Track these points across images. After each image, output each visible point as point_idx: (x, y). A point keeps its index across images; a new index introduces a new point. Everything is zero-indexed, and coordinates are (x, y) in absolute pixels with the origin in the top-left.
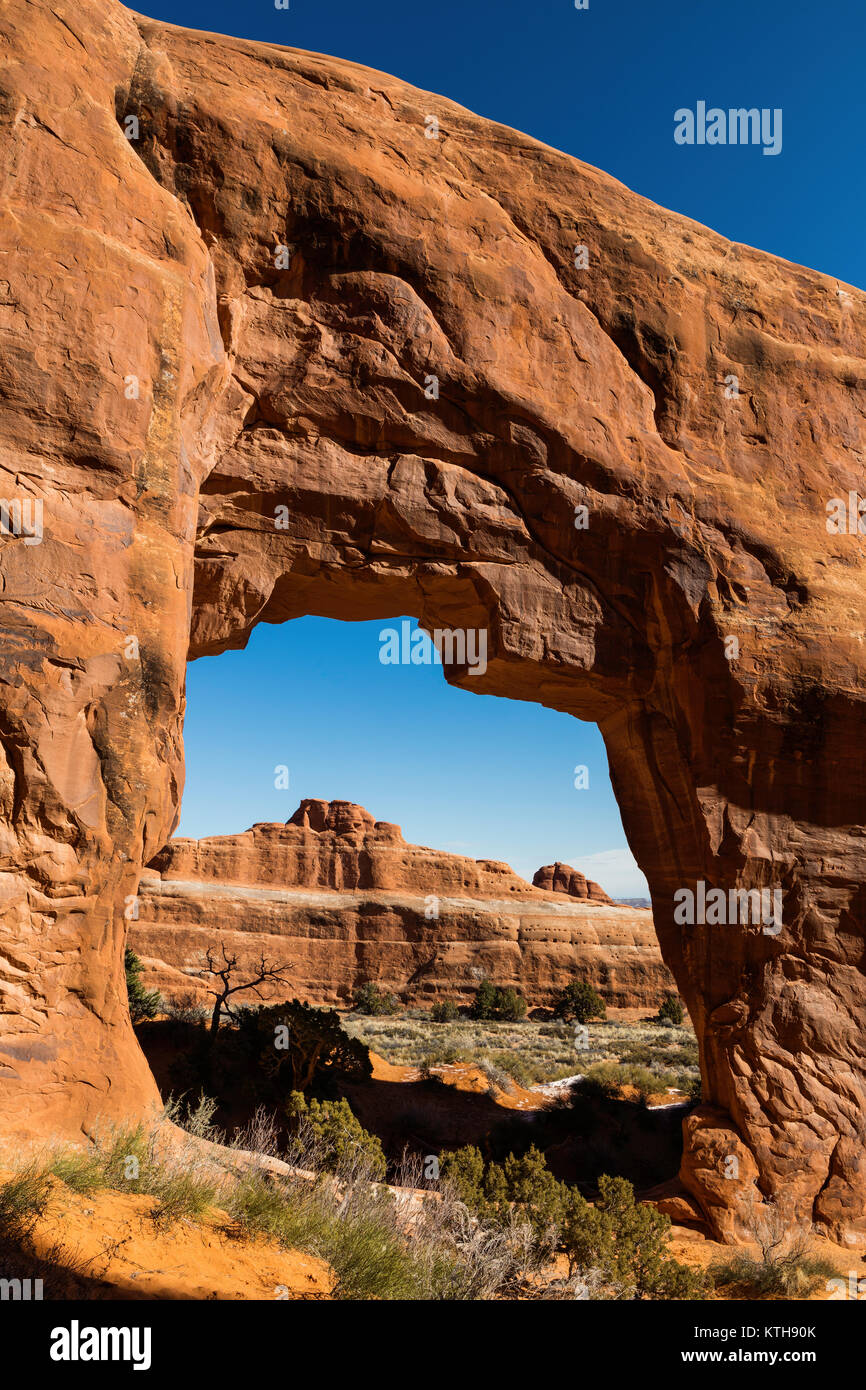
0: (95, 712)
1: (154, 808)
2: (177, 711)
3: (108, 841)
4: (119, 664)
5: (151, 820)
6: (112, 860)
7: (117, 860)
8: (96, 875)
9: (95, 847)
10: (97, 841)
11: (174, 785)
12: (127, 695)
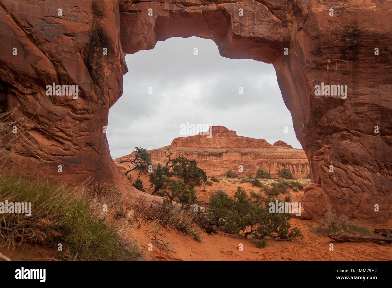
0: (83, 52)
1: (111, 87)
2: (116, 55)
3: (95, 97)
4: (89, 35)
5: (110, 91)
6: (97, 103)
7: (99, 104)
8: (92, 107)
9: (90, 98)
10: (91, 97)
11: (118, 80)
12: (95, 47)
